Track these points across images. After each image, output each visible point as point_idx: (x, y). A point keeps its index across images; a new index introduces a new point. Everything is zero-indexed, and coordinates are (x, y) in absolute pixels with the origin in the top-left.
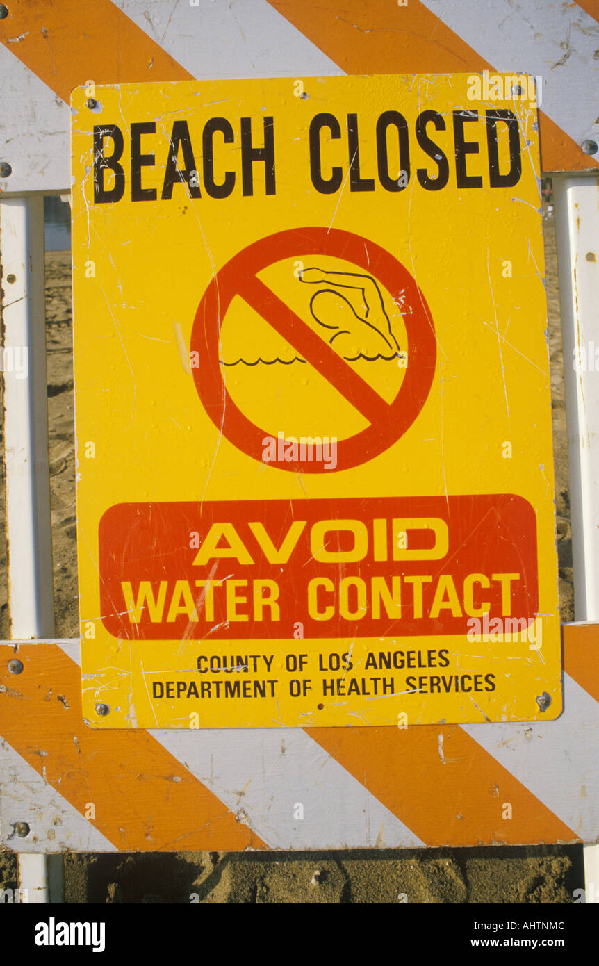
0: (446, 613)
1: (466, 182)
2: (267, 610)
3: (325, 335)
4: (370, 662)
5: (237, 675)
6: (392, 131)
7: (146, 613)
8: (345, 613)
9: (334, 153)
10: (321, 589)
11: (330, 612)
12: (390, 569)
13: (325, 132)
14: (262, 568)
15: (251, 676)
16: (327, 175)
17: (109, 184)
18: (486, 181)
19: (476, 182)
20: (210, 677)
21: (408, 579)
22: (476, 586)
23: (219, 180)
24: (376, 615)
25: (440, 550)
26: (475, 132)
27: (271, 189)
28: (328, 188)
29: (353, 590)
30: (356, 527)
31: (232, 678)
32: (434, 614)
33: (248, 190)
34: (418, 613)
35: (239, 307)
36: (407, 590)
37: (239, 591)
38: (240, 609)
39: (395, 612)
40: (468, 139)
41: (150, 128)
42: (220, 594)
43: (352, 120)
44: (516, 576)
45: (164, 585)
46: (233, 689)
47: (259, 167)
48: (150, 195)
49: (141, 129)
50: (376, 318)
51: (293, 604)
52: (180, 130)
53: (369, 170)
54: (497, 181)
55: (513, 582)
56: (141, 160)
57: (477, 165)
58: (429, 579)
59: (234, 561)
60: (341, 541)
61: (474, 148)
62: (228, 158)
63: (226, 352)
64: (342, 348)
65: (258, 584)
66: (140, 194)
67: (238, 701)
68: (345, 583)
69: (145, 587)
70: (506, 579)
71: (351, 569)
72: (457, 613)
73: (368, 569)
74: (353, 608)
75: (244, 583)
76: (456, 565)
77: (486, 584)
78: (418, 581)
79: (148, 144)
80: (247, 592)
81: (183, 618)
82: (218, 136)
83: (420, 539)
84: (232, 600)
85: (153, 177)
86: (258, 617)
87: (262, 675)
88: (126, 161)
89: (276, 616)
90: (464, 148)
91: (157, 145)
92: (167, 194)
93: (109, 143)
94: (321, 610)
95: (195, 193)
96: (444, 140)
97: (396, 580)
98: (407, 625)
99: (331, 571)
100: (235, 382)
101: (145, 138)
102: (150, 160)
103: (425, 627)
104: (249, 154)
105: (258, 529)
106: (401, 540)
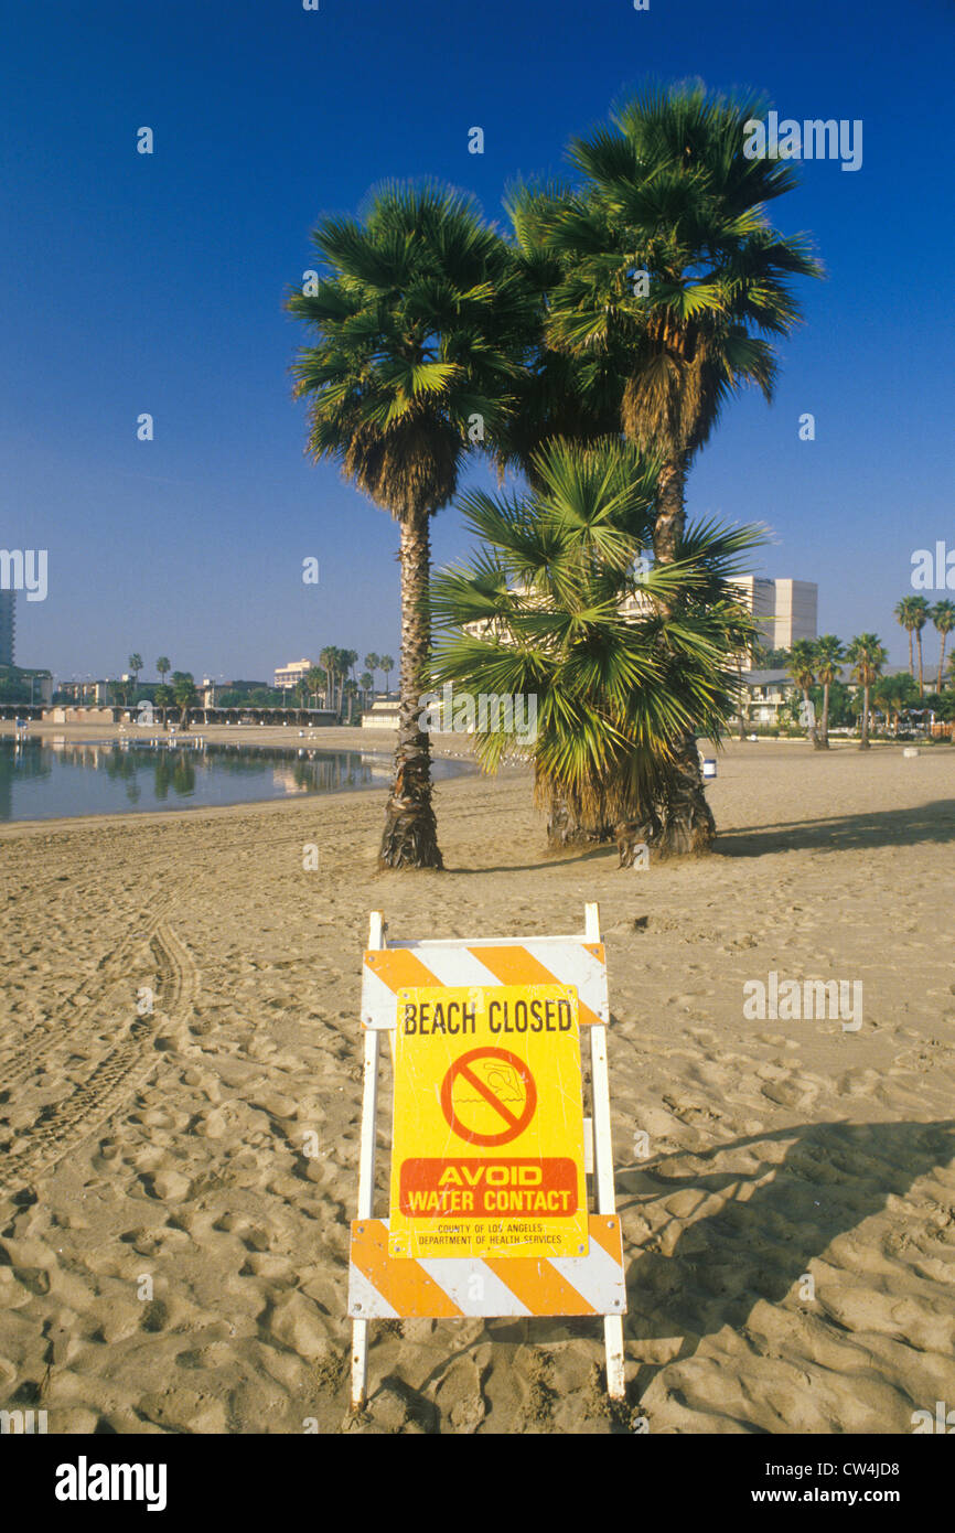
0: (540, 1208)
1: (550, 1029)
2: (468, 1205)
3: (493, 1090)
4: (510, 1229)
5: (455, 1234)
6: (521, 1008)
7: (418, 1206)
8: (500, 1208)
9: (498, 1017)
10: (490, 1197)
11: (493, 1207)
12: (518, 1188)
13: (495, 1008)
14: (466, 1187)
15: (461, 1235)
16: (495, 1026)
17: (411, 1028)
18: (558, 1028)
19: (553, 1029)
20: (444, 1235)
21: (525, 1193)
22: (553, 1197)
23: (453, 1027)
24: (512, 1208)
25: (538, 1181)
26: (553, 1009)
27: (473, 1031)
28: (496, 1031)
29: (503, 1197)
30: (504, 1170)
31: (453, 1235)
32: (536, 1208)
33: (465, 1031)
34: (529, 1208)
35: (460, 1079)
36: (525, 1197)
37: (458, 1197)
38: (457, 1204)
39: (520, 1207)
40: (551, 1012)
41: (427, 1006)
42: (449, 1197)
43: (506, 1004)
44: (569, 1193)
45: (426, 1193)
46: (453, 1240)
47: (469, 1022)
48: (427, 1032)
49: (423, 1006)
50: (513, 1083)
51: (478, 1201)
52: (439, 1007)
53: (512, 1024)
54: (562, 1028)
55: (568, 1196)
56: (423, 1018)
57: (554, 1022)
58: (533, 1193)
59: (455, 1184)
60: (498, 1176)
61: (553, 1015)
62: (457, 1018)
63: (454, 1097)
64: (500, 1096)
65: (465, 1194)
66: (423, 1032)
67: (455, 1245)
68: (500, 1194)
69: (419, 1194)
70: (565, 1194)
71: (502, 1188)
72: (545, 1208)
73: (509, 1188)
74: (503, 1204)
75: (458, 1193)
76: (545, 1187)
77: (557, 1196)
78: (529, 1194)
79: (427, 1012)
80: (460, 1197)
81: (433, 1208)
82: (454, 1009)
83: (530, 1176)
84: (454, 1200)
85: (428, 1025)
86: (464, 1207)
87: (465, 1234)
88: (418, 1018)
89: (471, 1208)
90: (549, 1015)
91: (430, 1012)
92: (433, 1032)
93: (411, 1011)
94: (490, 1205)
95: (444, 1032)
96: (541, 1012)
97: (520, 1193)
98: (524, 1213)
99: (495, 1189)
100: (457, 1108)
101: (425, 1009)
102: (427, 1018)
103: (532, 1214)
104: (466, 1017)
105: (465, 1170)
106: (522, 1176)
